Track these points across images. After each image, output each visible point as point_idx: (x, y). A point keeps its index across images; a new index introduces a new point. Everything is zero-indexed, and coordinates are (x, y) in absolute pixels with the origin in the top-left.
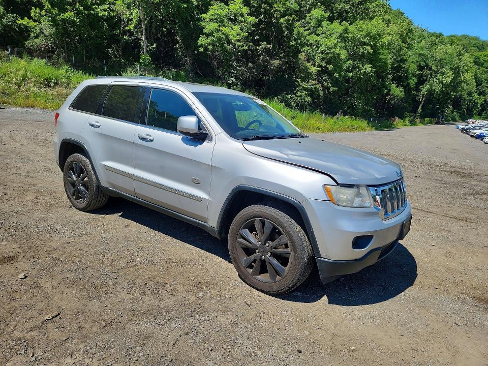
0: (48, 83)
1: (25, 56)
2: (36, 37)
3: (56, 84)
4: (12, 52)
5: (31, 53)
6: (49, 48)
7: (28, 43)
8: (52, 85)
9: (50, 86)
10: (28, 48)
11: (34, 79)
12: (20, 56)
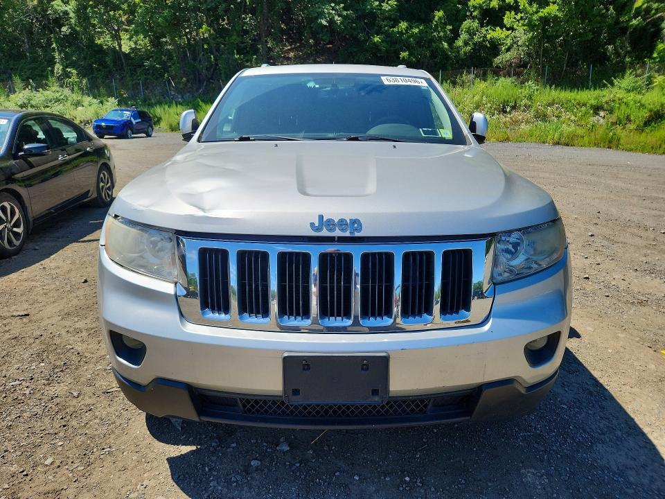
0: (504, 107)
1: (489, 76)
2: (508, 50)
3: (514, 108)
4: (477, 76)
5: (497, 72)
6: (520, 62)
7: (497, 61)
8: (508, 110)
9: (505, 112)
10: (497, 67)
11: (489, 105)
12: (484, 78)
